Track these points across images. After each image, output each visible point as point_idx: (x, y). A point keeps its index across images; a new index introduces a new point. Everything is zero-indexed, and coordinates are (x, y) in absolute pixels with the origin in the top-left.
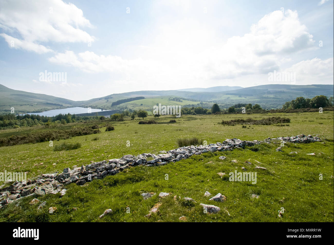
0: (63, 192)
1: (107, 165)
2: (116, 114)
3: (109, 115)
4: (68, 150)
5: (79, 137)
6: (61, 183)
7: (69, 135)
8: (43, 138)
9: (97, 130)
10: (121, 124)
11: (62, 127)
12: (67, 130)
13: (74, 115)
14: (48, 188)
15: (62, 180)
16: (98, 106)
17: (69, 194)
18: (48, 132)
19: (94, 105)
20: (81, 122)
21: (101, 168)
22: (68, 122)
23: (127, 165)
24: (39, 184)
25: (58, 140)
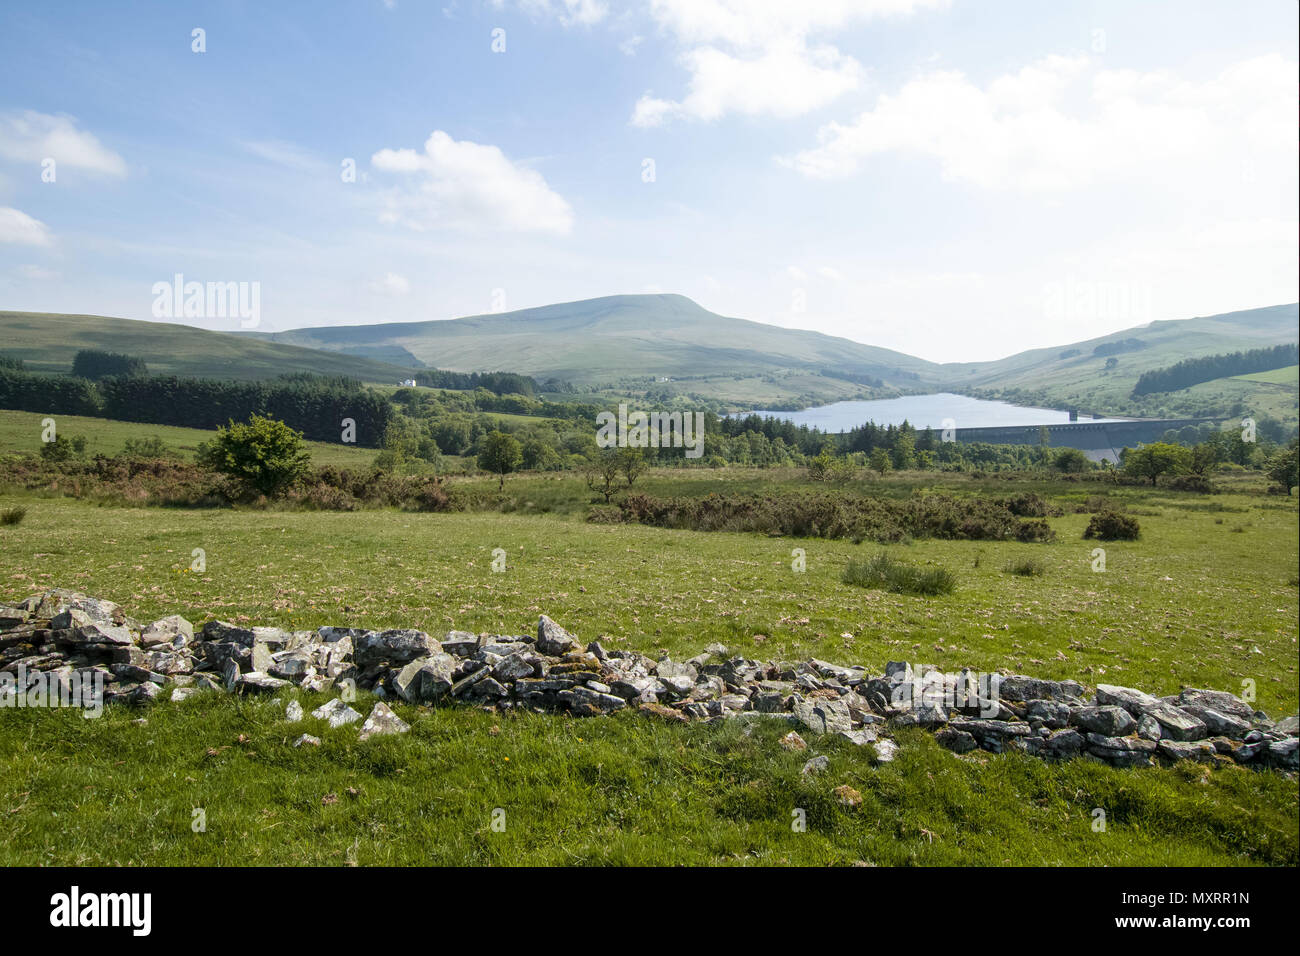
0: (886, 749)
1: (1084, 706)
2: (1161, 447)
3: (1111, 446)
4: (898, 591)
5: (945, 542)
6: (877, 712)
7: (901, 525)
8: (803, 520)
9: (1036, 525)
10: (1187, 508)
11: (872, 484)
12: (893, 503)
13: (927, 433)
14: (833, 712)
15: (881, 703)
16: (1048, 392)
17: (906, 764)
18: (822, 497)
19: (1032, 389)
20: (958, 469)
21: (1052, 707)
22: (899, 464)
23: (1208, 744)
24: (804, 687)
25: (858, 542)
